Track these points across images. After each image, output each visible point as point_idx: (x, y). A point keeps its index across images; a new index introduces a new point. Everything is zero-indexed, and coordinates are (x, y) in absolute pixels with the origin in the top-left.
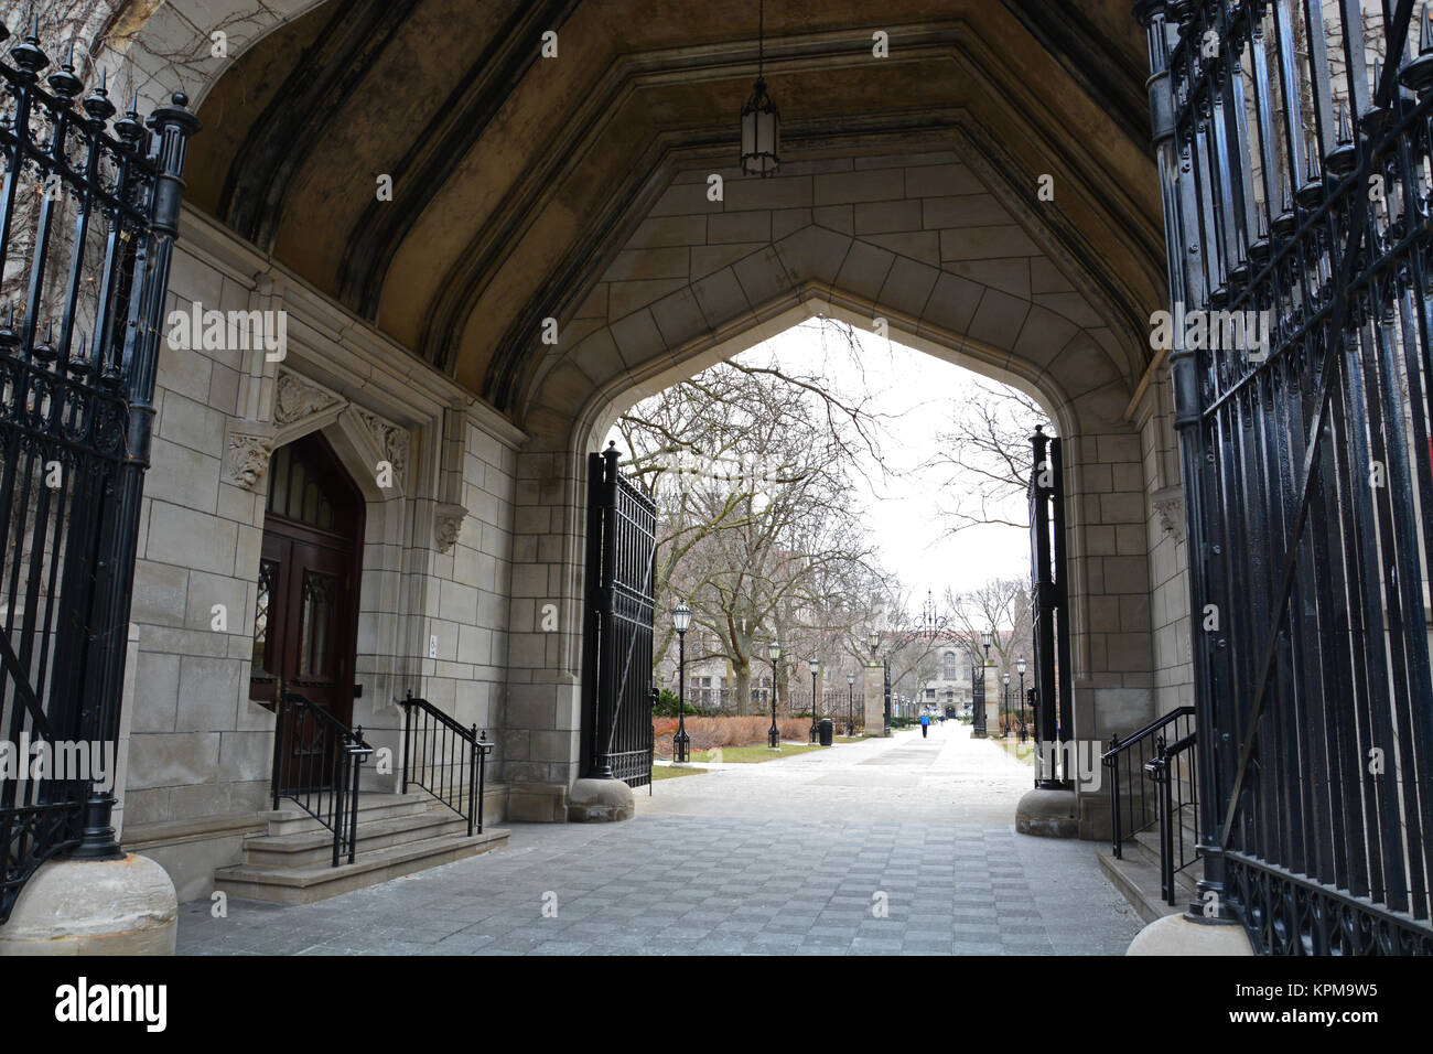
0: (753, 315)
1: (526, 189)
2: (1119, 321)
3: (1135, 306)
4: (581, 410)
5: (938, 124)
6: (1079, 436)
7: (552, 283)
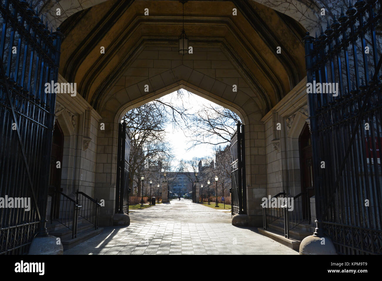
0: (166, 88)
1: (110, 50)
2: (261, 96)
3: (265, 92)
4: (117, 111)
5: (217, 41)
6: (250, 125)
7: (111, 75)
